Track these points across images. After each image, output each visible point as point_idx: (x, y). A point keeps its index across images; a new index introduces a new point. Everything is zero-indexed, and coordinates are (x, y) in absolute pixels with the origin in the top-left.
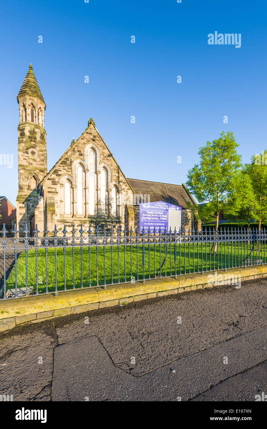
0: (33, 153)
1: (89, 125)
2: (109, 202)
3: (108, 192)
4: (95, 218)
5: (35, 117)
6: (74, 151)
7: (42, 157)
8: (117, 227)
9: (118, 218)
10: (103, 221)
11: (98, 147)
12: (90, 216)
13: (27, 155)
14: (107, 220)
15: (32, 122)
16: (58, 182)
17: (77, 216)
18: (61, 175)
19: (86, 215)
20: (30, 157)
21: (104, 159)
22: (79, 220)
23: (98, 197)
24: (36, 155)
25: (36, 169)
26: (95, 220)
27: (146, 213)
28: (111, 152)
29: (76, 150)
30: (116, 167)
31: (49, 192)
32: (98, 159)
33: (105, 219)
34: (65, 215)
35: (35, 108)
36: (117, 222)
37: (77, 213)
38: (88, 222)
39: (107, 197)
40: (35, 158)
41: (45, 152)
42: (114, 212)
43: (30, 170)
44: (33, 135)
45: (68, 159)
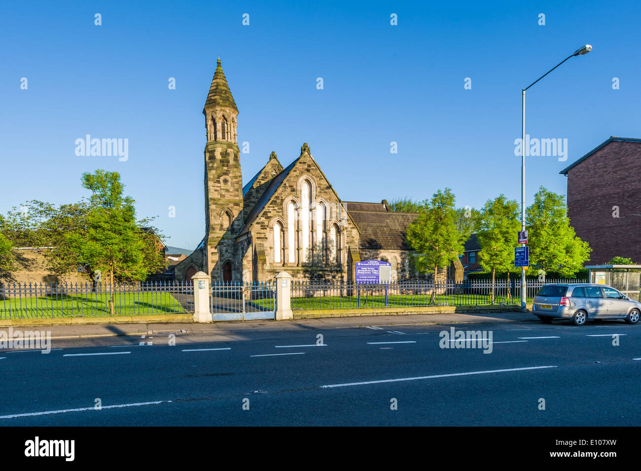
0: (226, 181)
1: (302, 152)
2: (327, 245)
3: (326, 233)
4: (310, 267)
5: (227, 132)
6: (285, 187)
7: (236, 185)
8: (337, 277)
9: (339, 265)
10: (320, 271)
11: (313, 179)
12: (304, 264)
13: (219, 185)
14: (325, 269)
15: (224, 140)
16: (268, 226)
17: (289, 265)
18: (271, 217)
19: (298, 263)
20: (222, 188)
21: (321, 192)
22: (291, 270)
23: (314, 241)
24: (229, 183)
25: (230, 202)
26: (310, 270)
27: (361, 269)
28: (330, 182)
29: (287, 185)
30: (336, 200)
31: (257, 238)
32: (314, 193)
33: (321, 267)
34: (274, 264)
35: (227, 121)
36: (337, 272)
37: (288, 261)
38: (301, 272)
39: (325, 240)
40: (228, 188)
41: (240, 179)
42: (334, 258)
43: (222, 205)
44: (225, 157)
45: (279, 197)
